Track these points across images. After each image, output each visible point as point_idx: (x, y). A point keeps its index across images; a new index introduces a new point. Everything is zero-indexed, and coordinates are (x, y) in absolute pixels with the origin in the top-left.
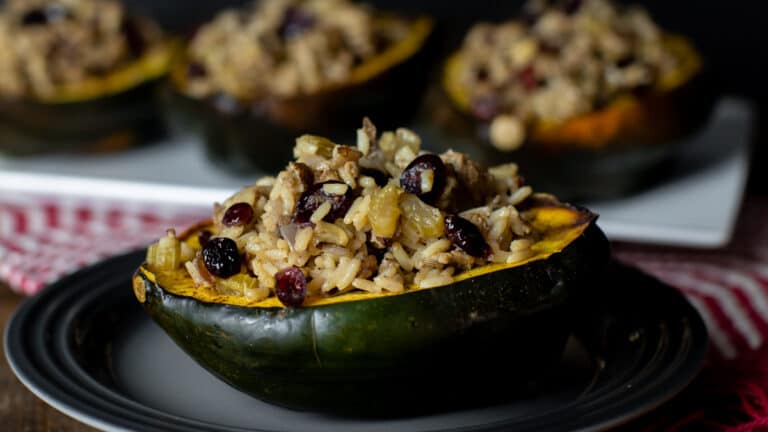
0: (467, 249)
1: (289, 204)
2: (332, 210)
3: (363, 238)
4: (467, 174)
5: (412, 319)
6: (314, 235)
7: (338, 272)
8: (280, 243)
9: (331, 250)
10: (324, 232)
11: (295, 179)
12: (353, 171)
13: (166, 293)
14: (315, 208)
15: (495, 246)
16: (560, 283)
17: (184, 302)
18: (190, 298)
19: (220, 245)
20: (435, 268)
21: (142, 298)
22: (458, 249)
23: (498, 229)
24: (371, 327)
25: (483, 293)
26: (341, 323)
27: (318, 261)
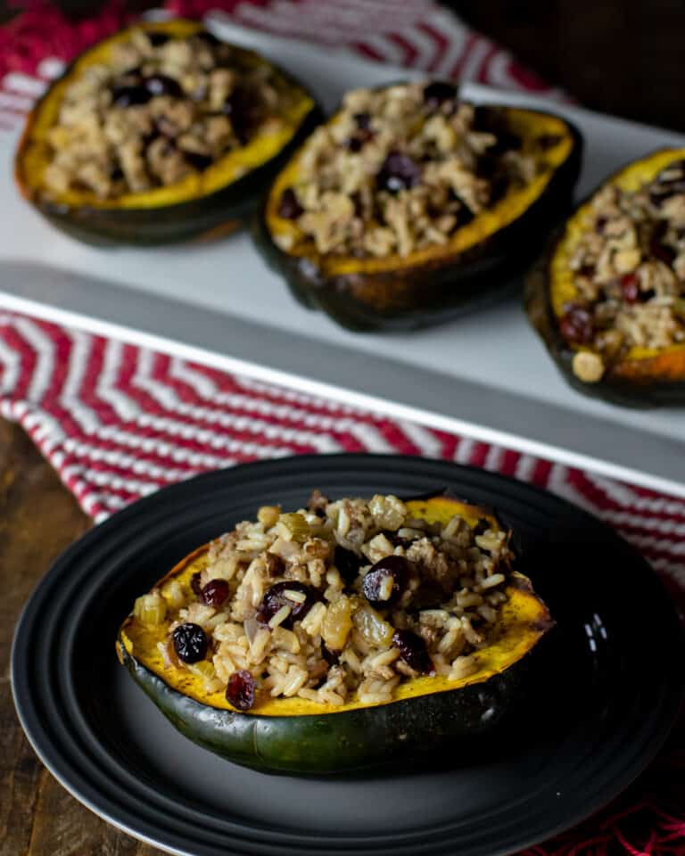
0: (411, 663)
1: (257, 596)
2: (290, 615)
3: (317, 643)
4: (435, 570)
5: (343, 738)
6: (271, 639)
7: (289, 679)
8: (242, 640)
9: (285, 655)
10: (279, 639)
11: (265, 571)
12: (319, 569)
13: (140, 664)
14: (276, 610)
15: (439, 659)
16: (490, 712)
17: (153, 679)
18: (160, 678)
19: (187, 633)
20: (378, 680)
21: (122, 662)
22: (404, 661)
23: (448, 641)
24: (305, 744)
25: (414, 717)
26: (280, 736)
27: (273, 661)
